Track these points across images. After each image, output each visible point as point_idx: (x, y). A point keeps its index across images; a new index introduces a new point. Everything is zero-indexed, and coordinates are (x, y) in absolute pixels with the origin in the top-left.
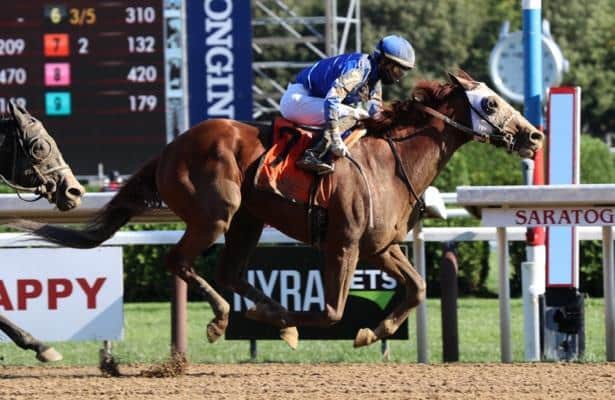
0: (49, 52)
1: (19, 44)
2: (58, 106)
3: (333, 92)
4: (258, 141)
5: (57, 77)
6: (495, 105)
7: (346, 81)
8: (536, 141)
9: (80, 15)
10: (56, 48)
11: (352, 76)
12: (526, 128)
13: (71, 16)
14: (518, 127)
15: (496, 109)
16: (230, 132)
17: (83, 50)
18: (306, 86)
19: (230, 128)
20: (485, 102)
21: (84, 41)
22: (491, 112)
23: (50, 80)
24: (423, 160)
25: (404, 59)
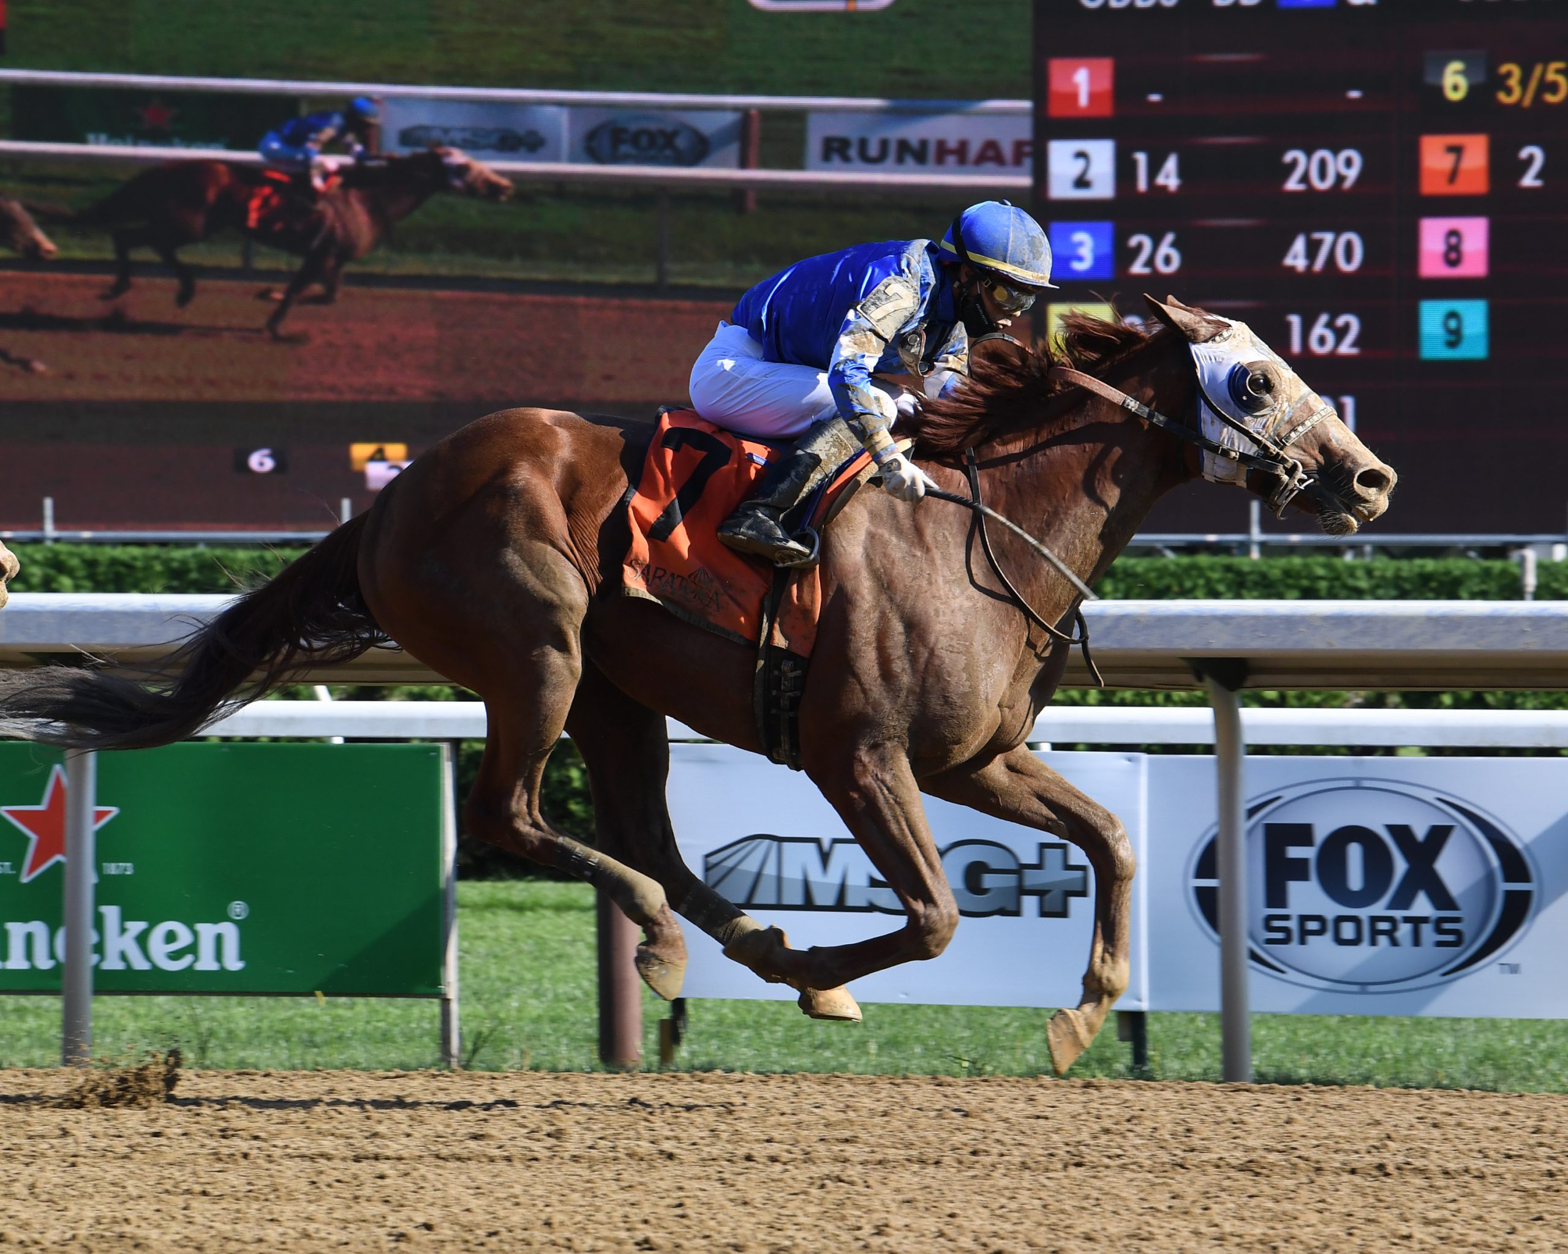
0: (1431, 185)
1: (1349, 163)
2: (1455, 338)
3: (846, 347)
4: (619, 470)
5: (1453, 254)
6: (1267, 385)
7: (875, 314)
8: (1371, 493)
9: (1524, 82)
10: (1453, 175)
11: (888, 298)
12: (1347, 455)
13: (1501, 82)
14: (1325, 449)
15: (1267, 397)
16: (547, 442)
17: (1529, 180)
18: (755, 333)
19: (548, 431)
20: (1239, 375)
21: (1535, 153)
22: (1253, 406)
23: (1432, 264)
24: (1069, 524)
25: (1021, 264)
